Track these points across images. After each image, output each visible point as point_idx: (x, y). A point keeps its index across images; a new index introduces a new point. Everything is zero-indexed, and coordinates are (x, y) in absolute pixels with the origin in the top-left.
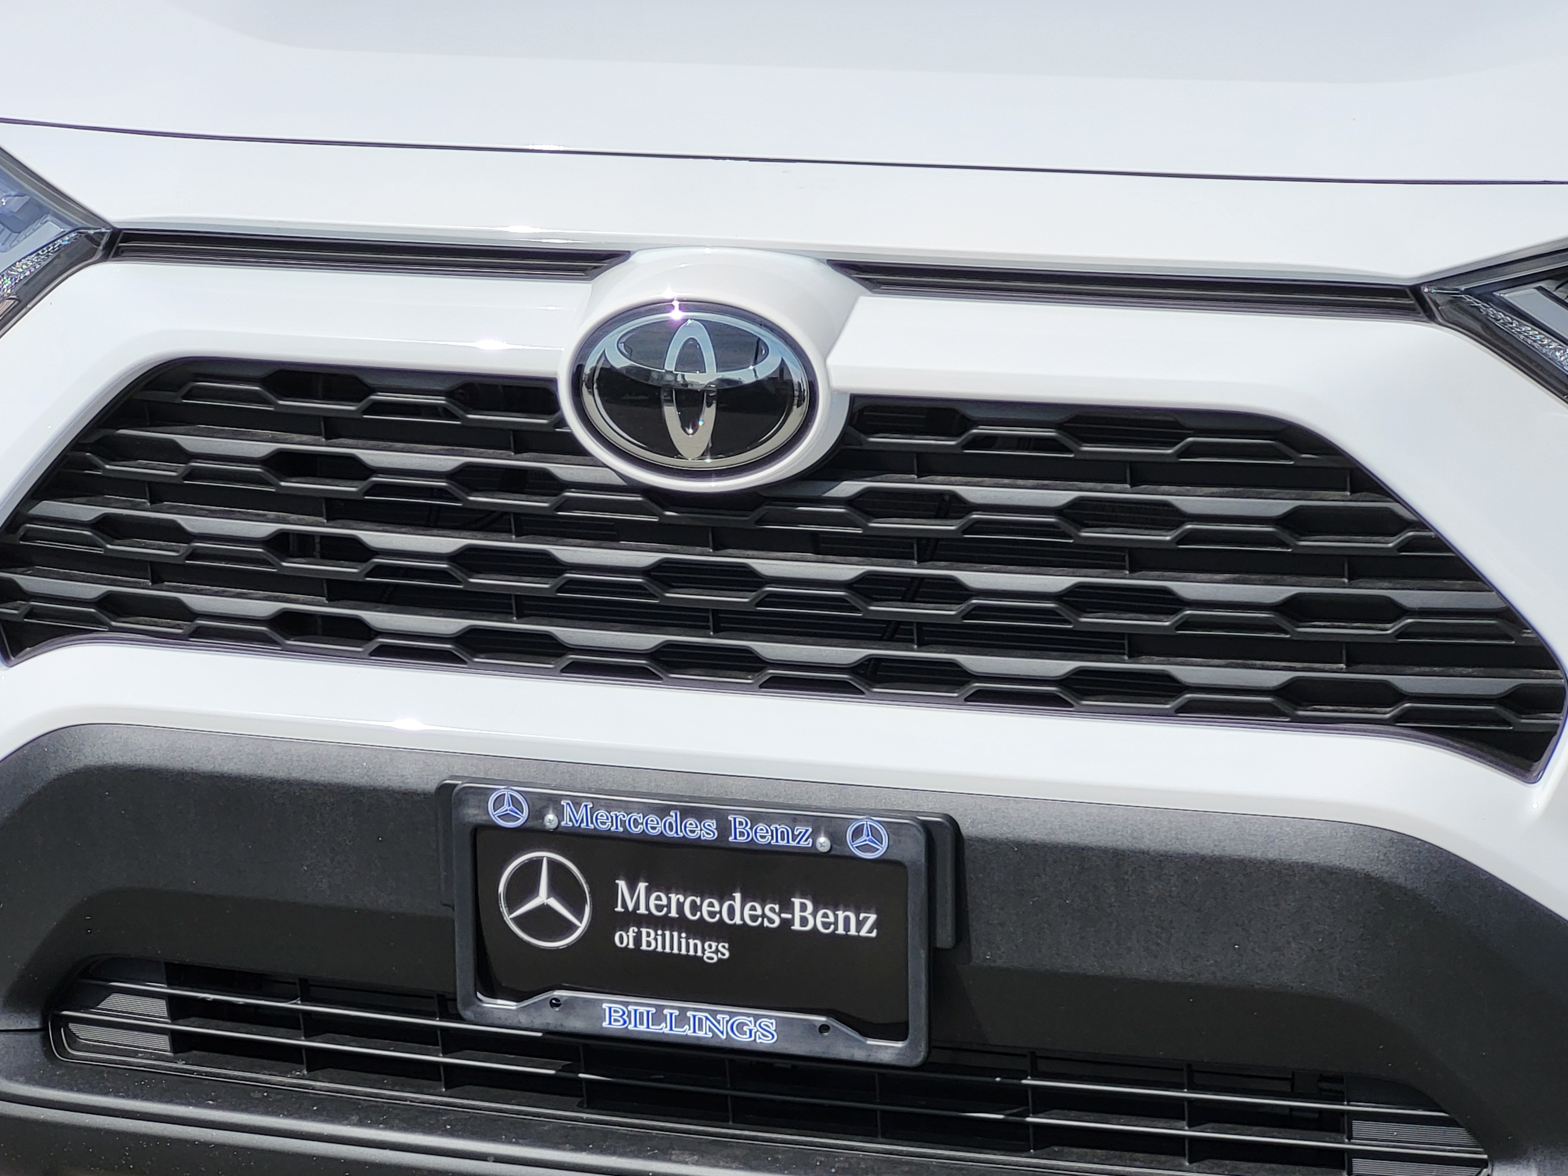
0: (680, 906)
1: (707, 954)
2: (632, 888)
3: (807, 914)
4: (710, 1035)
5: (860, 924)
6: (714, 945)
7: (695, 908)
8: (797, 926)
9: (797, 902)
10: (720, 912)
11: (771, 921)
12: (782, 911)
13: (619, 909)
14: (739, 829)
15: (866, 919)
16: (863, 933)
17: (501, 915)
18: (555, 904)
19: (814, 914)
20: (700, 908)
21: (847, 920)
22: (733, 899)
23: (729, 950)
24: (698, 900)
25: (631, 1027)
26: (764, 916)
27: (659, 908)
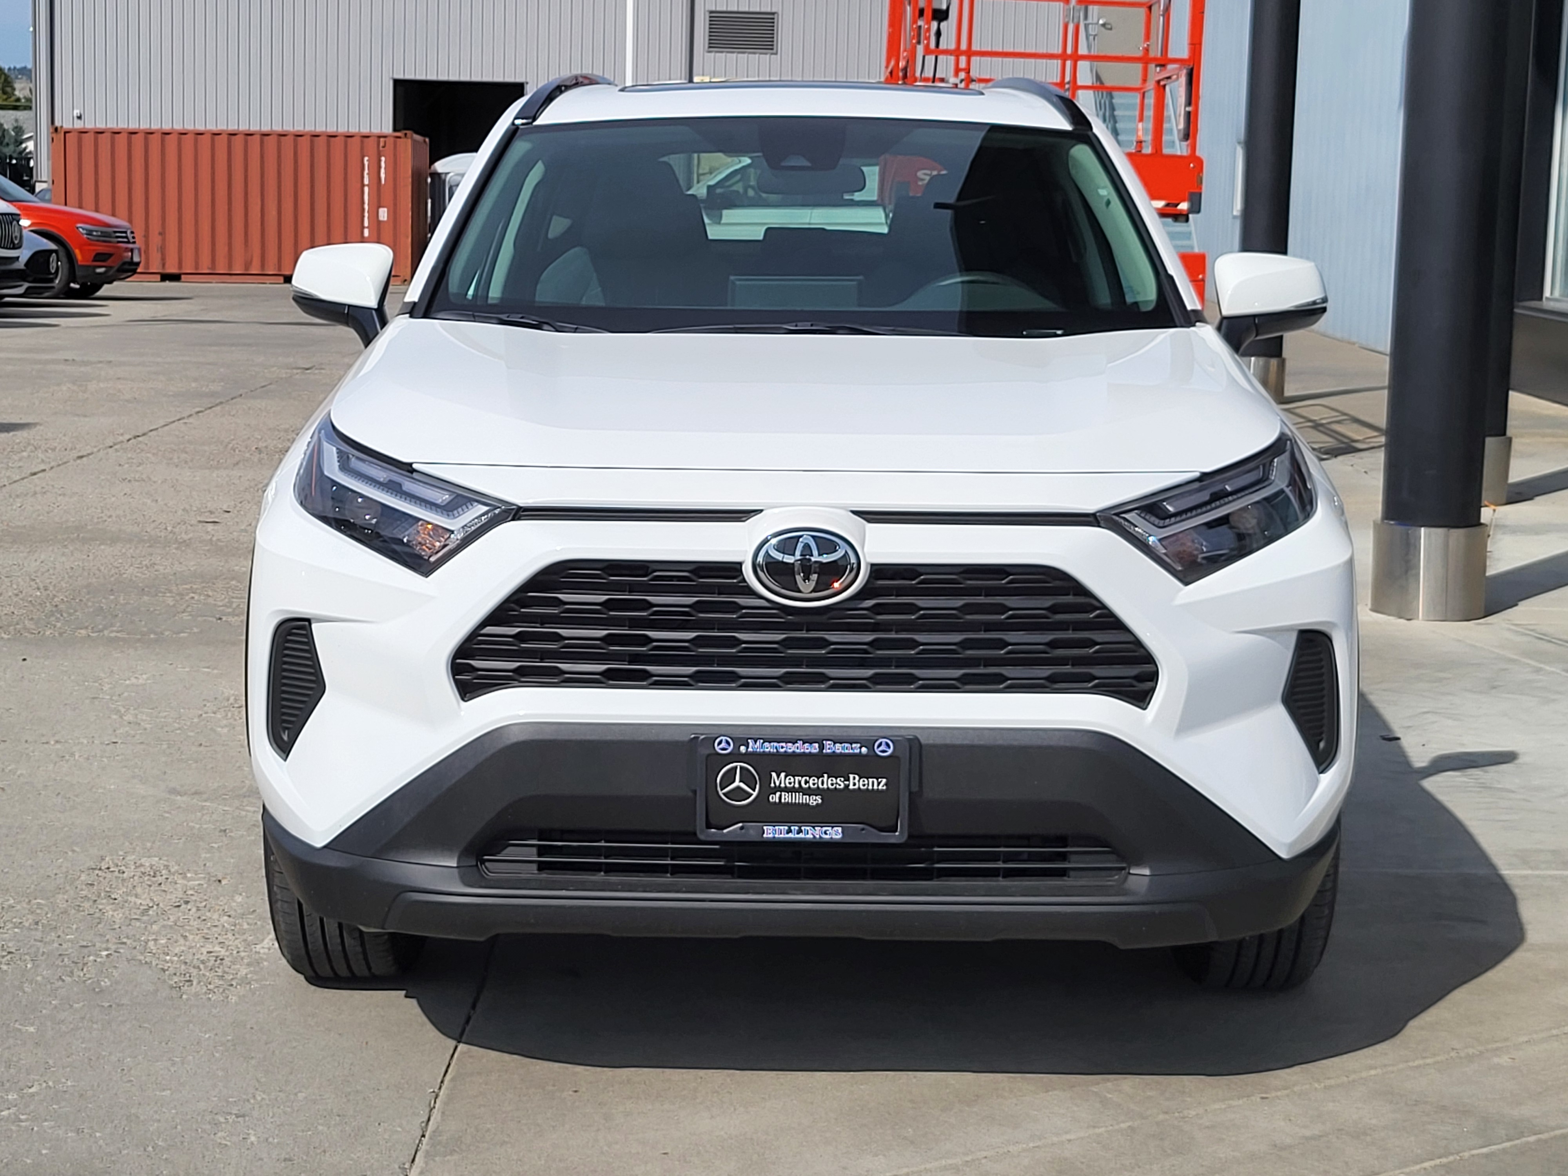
0: (800, 783)
1: (811, 801)
2: (778, 776)
3: (856, 781)
4: (812, 836)
5: (879, 784)
6: (814, 797)
7: (806, 782)
8: (851, 787)
9: (851, 776)
10: (818, 783)
11: (840, 785)
12: (845, 780)
13: (772, 785)
14: (828, 747)
15: (881, 781)
16: (880, 787)
17: (717, 792)
18: (743, 785)
19: (859, 781)
20: (809, 782)
21: (873, 782)
22: (823, 776)
23: (821, 799)
24: (808, 778)
25: (776, 836)
26: (836, 783)
27: (790, 783)
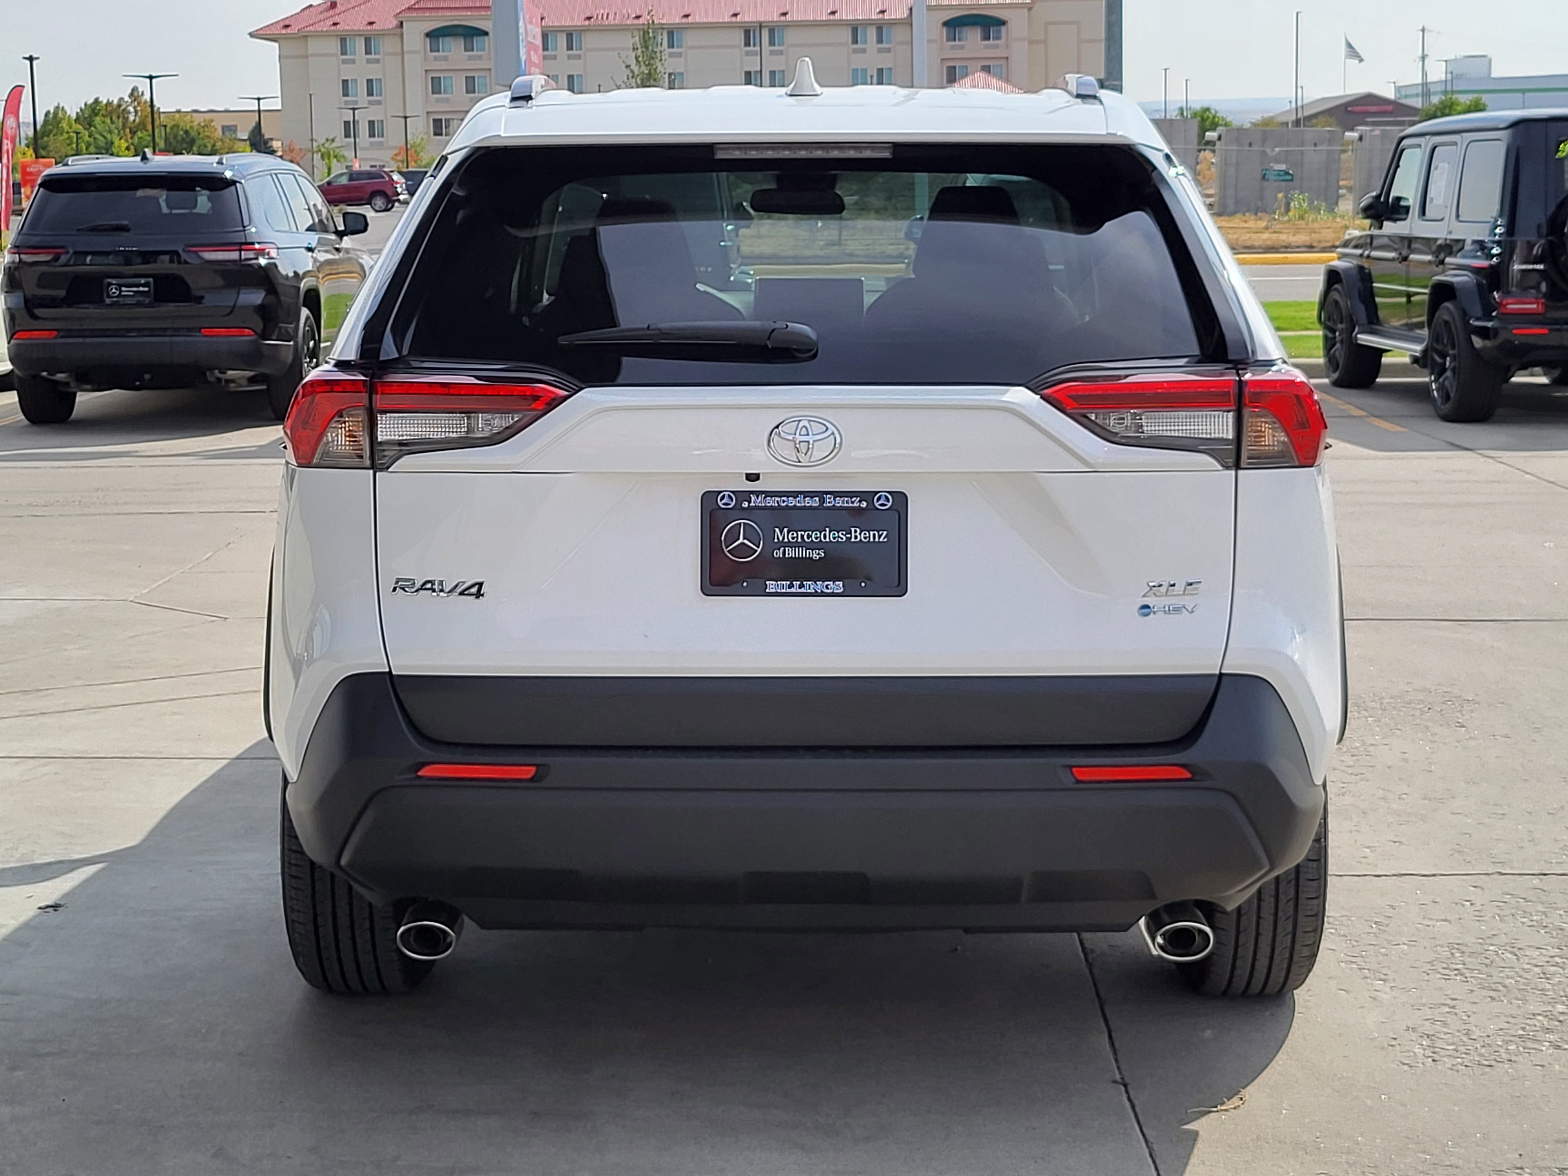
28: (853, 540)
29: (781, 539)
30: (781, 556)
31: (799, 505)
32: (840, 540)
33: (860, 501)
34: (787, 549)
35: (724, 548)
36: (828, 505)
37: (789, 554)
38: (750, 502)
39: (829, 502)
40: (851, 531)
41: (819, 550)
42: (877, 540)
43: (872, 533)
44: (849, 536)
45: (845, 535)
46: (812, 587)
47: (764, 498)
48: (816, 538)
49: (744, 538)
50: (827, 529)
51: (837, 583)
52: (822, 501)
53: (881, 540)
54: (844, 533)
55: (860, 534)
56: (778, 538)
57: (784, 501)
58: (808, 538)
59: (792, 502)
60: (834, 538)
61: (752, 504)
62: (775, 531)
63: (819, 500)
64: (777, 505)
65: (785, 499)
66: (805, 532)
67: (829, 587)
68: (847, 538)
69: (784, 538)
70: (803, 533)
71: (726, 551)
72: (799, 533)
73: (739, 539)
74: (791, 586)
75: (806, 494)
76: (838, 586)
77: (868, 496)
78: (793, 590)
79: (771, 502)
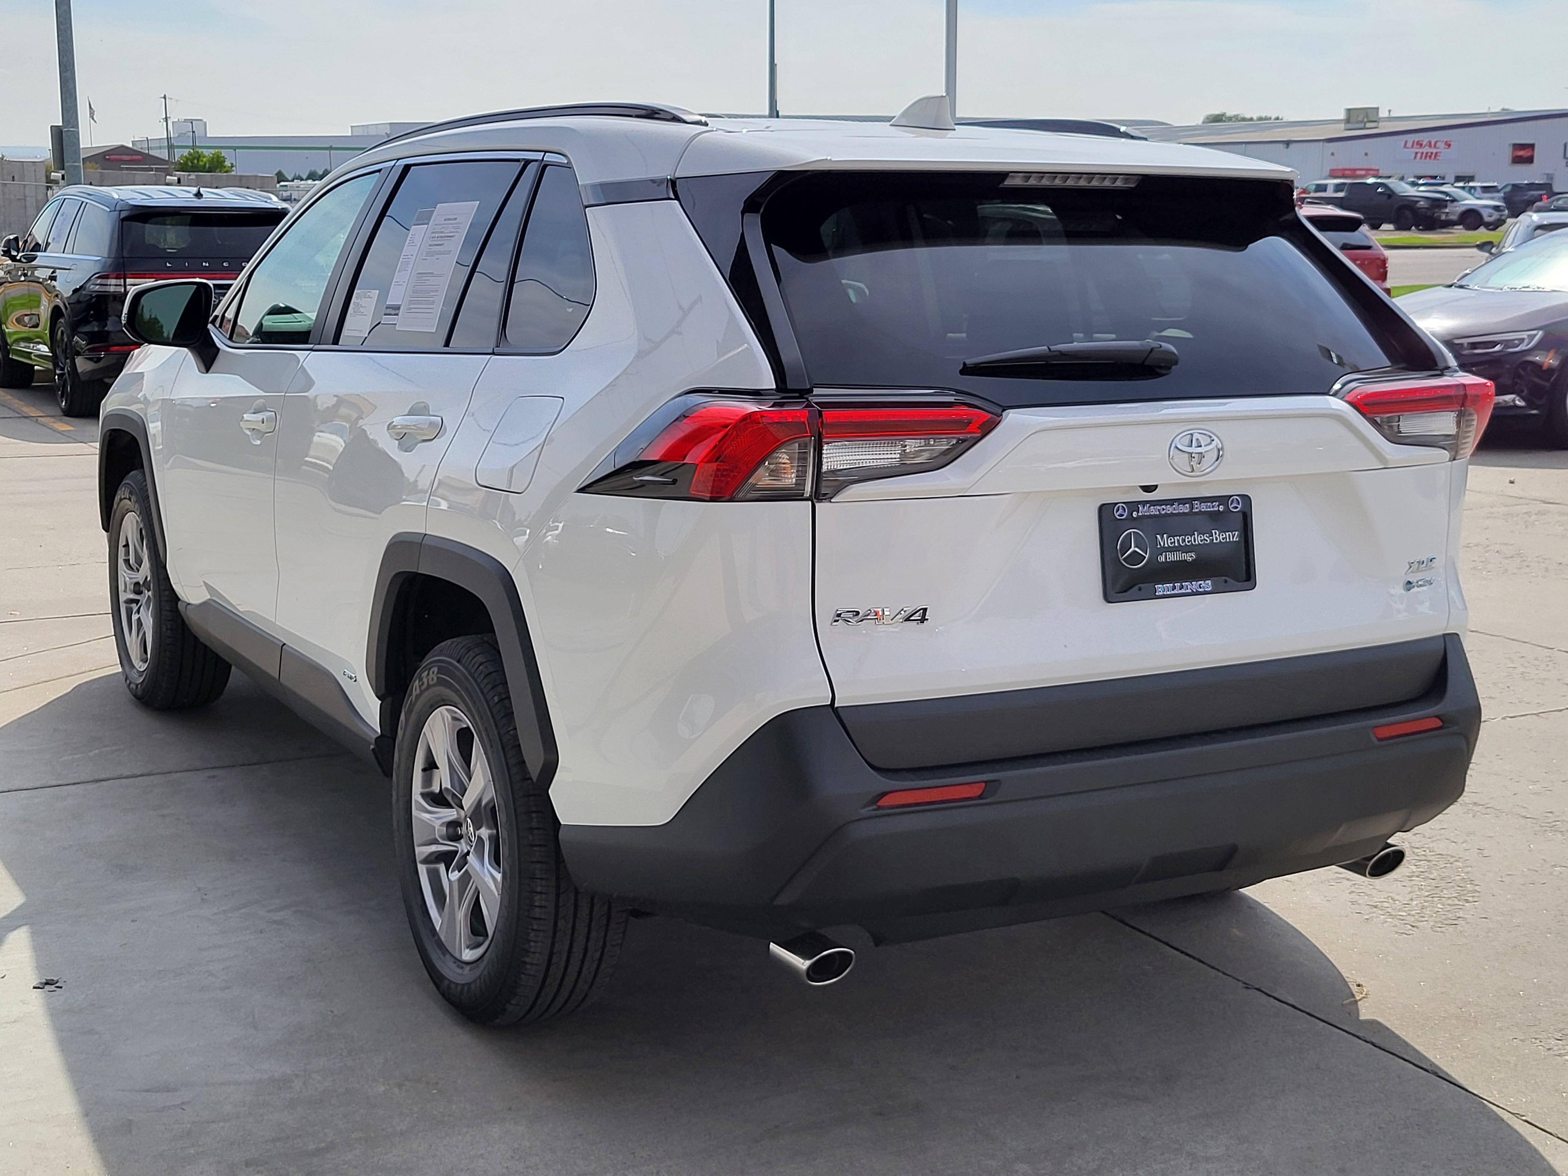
28: (1215, 541)
29: (1162, 544)
30: (1164, 560)
31: (1175, 512)
32: (1206, 542)
33: (1219, 506)
34: (1167, 553)
35: (1120, 555)
36: (1197, 510)
37: (1169, 558)
38: (1138, 512)
39: (1199, 507)
40: (1212, 533)
41: (1191, 552)
42: (1231, 540)
43: (1227, 534)
44: (1211, 538)
45: (1208, 538)
46: (1189, 587)
47: (1149, 507)
48: (1188, 542)
49: (1135, 547)
50: (1196, 533)
51: (1207, 582)
52: (1192, 507)
53: (1234, 540)
54: (1208, 535)
55: (1219, 535)
56: (1160, 544)
57: (1163, 509)
58: (1183, 543)
59: (1169, 509)
60: (1201, 541)
61: (1140, 514)
62: (1157, 537)
63: (1189, 507)
64: (1158, 513)
65: (1164, 507)
66: (1180, 537)
67: (1201, 586)
68: (1210, 539)
69: (1164, 544)
70: (1178, 538)
71: (1121, 559)
72: (1176, 538)
73: (1131, 547)
74: (1174, 588)
75: (1182, 501)
76: (1207, 585)
77: (1224, 500)
78: (1176, 592)
79: (1154, 511)
